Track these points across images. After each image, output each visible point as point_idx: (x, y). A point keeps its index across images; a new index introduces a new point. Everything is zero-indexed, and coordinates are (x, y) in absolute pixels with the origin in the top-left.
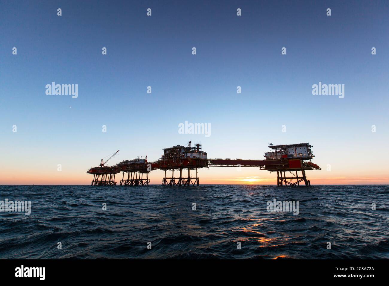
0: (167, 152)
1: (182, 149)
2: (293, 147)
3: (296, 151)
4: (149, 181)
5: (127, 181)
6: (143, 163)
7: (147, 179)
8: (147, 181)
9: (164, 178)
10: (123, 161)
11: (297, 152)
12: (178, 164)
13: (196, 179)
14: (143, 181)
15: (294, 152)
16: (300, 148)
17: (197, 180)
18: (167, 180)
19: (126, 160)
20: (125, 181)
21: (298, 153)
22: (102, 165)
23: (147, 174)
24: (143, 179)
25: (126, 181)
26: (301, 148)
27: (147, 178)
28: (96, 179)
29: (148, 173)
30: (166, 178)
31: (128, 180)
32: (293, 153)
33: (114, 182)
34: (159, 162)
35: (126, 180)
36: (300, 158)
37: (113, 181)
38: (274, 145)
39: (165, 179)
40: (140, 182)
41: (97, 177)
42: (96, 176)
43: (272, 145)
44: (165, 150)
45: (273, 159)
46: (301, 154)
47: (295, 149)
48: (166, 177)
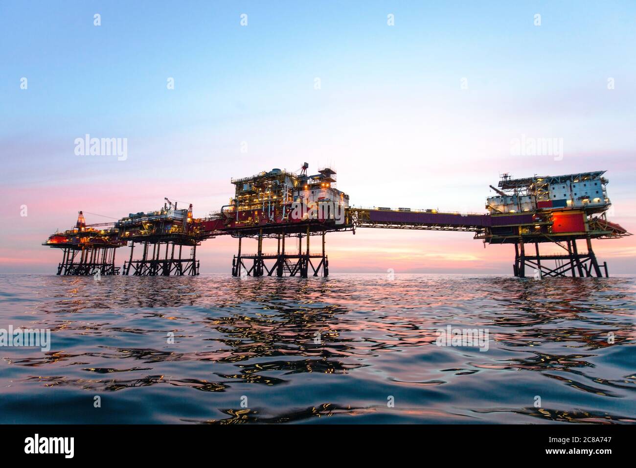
0: (246, 188)
1: (287, 179)
2: (565, 182)
3: (571, 191)
4: (199, 264)
5: (140, 264)
6: (182, 220)
7: (194, 260)
8: (194, 264)
9: (237, 256)
10: (130, 214)
11: (575, 194)
12: (275, 218)
13: (322, 259)
14: (183, 263)
15: (568, 194)
16: (585, 185)
17: (323, 261)
18: (243, 260)
19: (138, 213)
20: (135, 264)
21: (579, 196)
22: (80, 225)
23: (192, 247)
24: (181, 259)
25: (138, 265)
26: (587, 183)
27: (192, 258)
28: (68, 260)
29: (195, 245)
30: (241, 256)
31: (144, 261)
32: (565, 195)
33: (113, 267)
34: (222, 215)
35: (138, 262)
36: (582, 209)
37: (110, 265)
38: (514, 178)
39: (239, 258)
40: (173, 266)
41: (71, 255)
42: (69, 252)
43: (508, 179)
44: (239, 184)
45: (509, 213)
46: (588, 197)
47: (571, 186)
48: (241, 253)
